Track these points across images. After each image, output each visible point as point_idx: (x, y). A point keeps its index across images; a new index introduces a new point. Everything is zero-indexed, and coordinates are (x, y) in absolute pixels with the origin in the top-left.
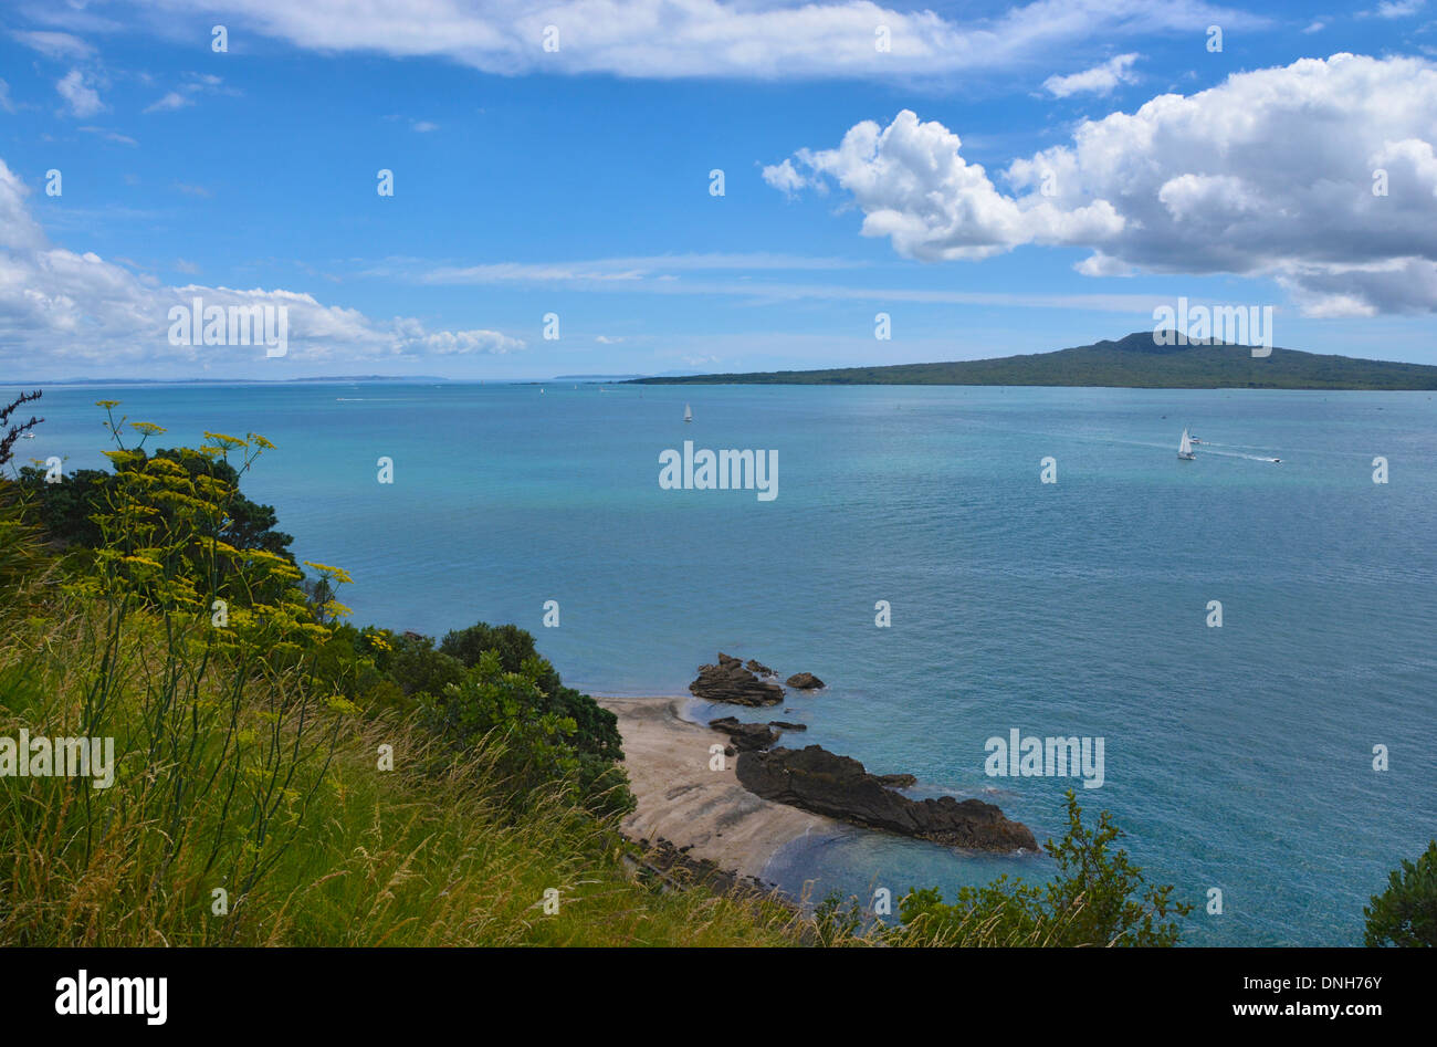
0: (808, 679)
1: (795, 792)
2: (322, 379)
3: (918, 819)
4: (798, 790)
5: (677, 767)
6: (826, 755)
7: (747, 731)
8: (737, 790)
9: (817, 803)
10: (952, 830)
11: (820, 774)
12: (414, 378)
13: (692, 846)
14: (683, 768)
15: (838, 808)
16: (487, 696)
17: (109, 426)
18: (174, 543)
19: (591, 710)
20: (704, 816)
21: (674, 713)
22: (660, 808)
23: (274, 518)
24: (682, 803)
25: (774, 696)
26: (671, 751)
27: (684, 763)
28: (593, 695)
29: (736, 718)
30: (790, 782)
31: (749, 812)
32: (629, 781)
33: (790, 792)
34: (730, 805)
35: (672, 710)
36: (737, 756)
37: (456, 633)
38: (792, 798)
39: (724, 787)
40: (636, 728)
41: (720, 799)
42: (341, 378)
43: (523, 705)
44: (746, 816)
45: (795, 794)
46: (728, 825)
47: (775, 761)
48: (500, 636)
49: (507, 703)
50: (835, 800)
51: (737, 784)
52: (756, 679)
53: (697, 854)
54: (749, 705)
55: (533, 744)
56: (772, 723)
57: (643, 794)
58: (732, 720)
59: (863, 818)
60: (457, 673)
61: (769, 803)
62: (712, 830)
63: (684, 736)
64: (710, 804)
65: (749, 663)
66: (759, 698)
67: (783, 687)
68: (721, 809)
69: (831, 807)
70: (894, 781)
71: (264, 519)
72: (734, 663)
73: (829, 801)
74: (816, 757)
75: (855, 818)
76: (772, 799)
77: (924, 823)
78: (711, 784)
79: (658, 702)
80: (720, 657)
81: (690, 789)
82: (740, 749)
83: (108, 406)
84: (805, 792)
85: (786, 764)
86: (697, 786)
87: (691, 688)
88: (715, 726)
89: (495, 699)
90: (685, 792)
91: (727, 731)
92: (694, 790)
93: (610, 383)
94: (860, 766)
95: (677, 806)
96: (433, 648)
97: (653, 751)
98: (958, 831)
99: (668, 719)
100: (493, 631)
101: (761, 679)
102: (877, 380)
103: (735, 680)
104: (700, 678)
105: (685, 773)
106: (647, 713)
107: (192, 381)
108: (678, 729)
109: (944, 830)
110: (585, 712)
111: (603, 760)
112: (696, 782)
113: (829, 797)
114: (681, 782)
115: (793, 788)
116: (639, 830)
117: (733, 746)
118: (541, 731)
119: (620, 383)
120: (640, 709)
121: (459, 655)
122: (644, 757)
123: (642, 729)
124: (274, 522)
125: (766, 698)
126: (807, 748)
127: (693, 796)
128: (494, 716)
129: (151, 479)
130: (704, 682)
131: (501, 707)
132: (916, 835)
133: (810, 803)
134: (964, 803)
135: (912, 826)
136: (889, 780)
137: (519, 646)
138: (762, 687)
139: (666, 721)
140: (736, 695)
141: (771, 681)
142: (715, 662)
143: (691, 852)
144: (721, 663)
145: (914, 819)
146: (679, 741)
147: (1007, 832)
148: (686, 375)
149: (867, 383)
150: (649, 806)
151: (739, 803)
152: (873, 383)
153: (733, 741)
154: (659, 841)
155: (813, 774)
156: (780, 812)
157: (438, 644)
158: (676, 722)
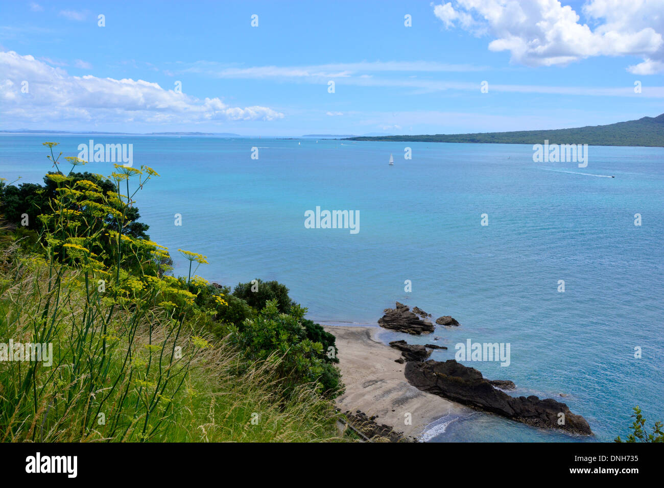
0: (449, 320)
1: (439, 387)
2: (166, 133)
3: (515, 408)
4: (442, 386)
5: (370, 369)
6: (459, 366)
7: (412, 349)
8: (405, 384)
9: (452, 395)
10: (536, 417)
11: (455, 378)
12: (220, 134)
13: (377, 417)
14: (372, 369)
15: (465, 398)
16: (270, 327)
17: (51, 158)
18: (91, 234)
19: (320, 333)
20: (384, 398)
21: (368, 336)
22: (358, 392)
23: (138, 214)
24: (372, 391)
25: (429, 329)
26: (366, 359)
27: (374, 367)
28: (321, 324)
29: (405, 341)
30: (437, 381)
31: (412, 398)
32: (341, 376)
33: (436, 387)
34: (401, 393)
35: (367, 334)
36: (405, 364)
37: (243, 285)
38: (438, 391)
39: (397, 382)
40: (346, 345)
41: (394, 389)
42: (177, 133)
43: (291, 334)
44: (410, 400)
45: (440, 389)
46: (399, 405)
47: (428, 368)
48: (268, 287)
49: (281, 332)
50: (464, 393)
51: (405, 380)
52: (418, 318)
53: (380, 422)
54: (413, 334)
55: (296, 357)
56: (427, 346)
57: (349, 384)
58: (403, 342)
59: (481, 406)
60: (243, 308)
61: (424, 393)
62: (388, 407)
63: (374, 350)
64: (389, 392)
65: (414, 309)
66: (419, 330)
67: (434, 324)
68: (395, 395)
69: (461, 397)
70: (500, 384)
71: (133, 215)
72: (404, 309)
73: (460, 394)
74: (453, 367)
75: (476, 406)
76: (426, 390)
77: (518, 411)
78: (389, 380)
79: (359, 329)
80: (397, 304)
81: (377, 382)
82: (407, 360)
83: (50, 145)
84: (445, 388)
85: (434, 370)
86: (381, 380)
87: (379, 322)
88: (393, 345)
89: (274, 329)
90: (373, 384)
91: (400, 349)
92: (379, 383)
93: (335, 139)
94: (480, 374)
95: (369, 392)
96: (229, 294)
97: (355, 358)
98: (539, 417)
99: (365, 340)
100: (264, 284)
101: (421, 319)
102: (497, 141)
103: (405, 318)
104: (385, 316)
105: (374, 373)
106: (353, 336)
107: (89, 133)
108: (371, 346)
109: (532, 417)
110: (317, 334)
111: (326, 363)
112: (381, 378)
113: (460, 392)
114: (372, 377)
115: (438, 385)
116: (346, 405)
117: (403, 358)
118: (301, 350)
119: (341, 139)
120: (349, 333)
121: (244, 298)
122: (350, 361)
123: (350, 345)
124: (138, 217)
125: (424, 330)
126: (448, 361)
127: (378, 386)
128: (274, 340)
129: (78, 193)
130: (387, 319)
131: (278, 334)
132: (513, 418)
133: (448, 394)
134: (544, 401)
135: (511, 412)
136: (497, 383)
137: (280, 293)
138: (421, 323)
139: (364, 342)
140: (406, 327)
141: (428, 320)
142: (394, 307)
143: (376, 420)
144: (398, 308)
145: (512, 408)
146: (371, 353)
147: (571, 421)
148: (381, 136)
149: (491, 143)
150: (352, 391)
151: (406, 392)
152: (494, 142)
153: (403, 355)
154: (357, 412)
155: (451, 377)
156: (431, 399)
157: (232, 291)
158: (370, 342)
